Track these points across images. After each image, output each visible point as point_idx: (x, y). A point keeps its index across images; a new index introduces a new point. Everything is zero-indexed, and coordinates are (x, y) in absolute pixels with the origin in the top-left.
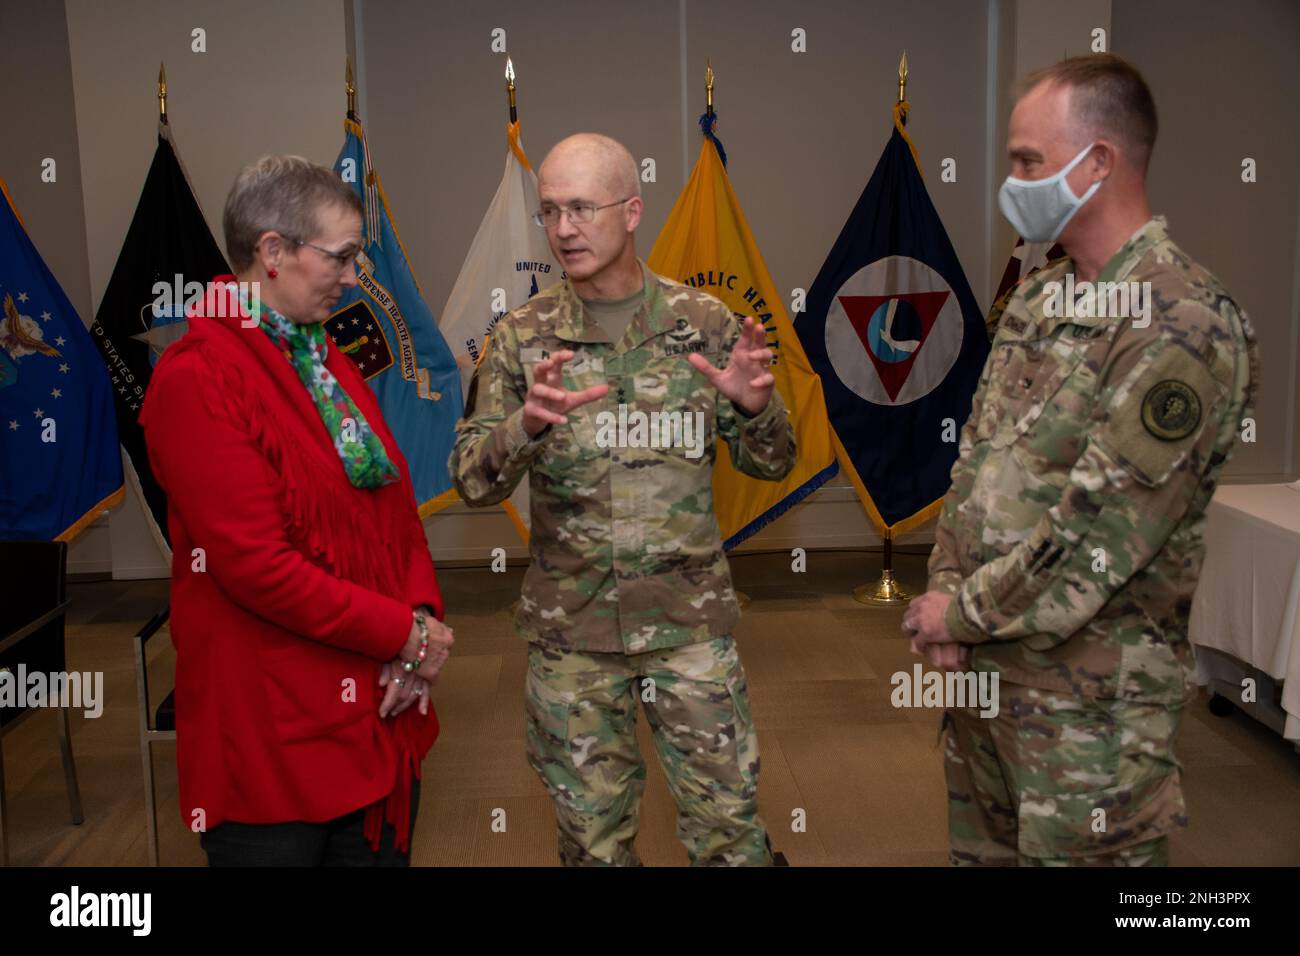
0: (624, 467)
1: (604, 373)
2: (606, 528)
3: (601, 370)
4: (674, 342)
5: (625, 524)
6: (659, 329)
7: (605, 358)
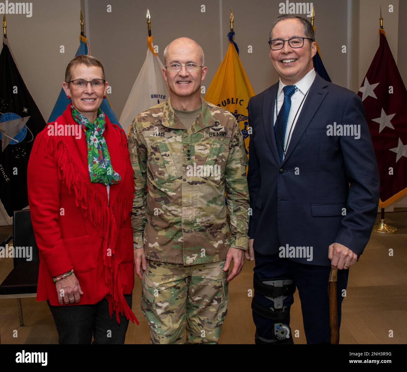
0: (188, 184)
1: (182, 142)
2: (179, 210)
3: (181, 141)
4: (213, 131)
5: (188, 209)
6: (207, 125)
7: (183, 136)
